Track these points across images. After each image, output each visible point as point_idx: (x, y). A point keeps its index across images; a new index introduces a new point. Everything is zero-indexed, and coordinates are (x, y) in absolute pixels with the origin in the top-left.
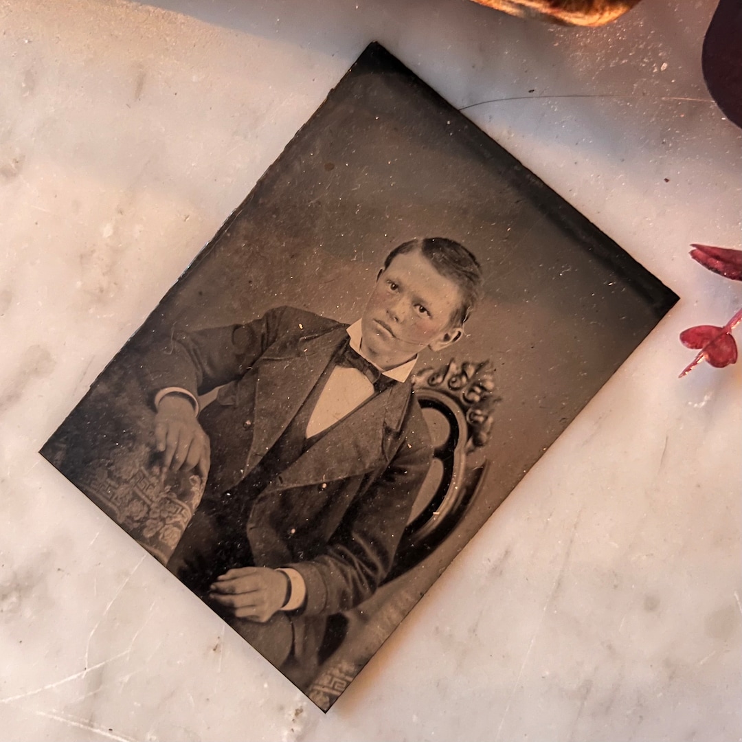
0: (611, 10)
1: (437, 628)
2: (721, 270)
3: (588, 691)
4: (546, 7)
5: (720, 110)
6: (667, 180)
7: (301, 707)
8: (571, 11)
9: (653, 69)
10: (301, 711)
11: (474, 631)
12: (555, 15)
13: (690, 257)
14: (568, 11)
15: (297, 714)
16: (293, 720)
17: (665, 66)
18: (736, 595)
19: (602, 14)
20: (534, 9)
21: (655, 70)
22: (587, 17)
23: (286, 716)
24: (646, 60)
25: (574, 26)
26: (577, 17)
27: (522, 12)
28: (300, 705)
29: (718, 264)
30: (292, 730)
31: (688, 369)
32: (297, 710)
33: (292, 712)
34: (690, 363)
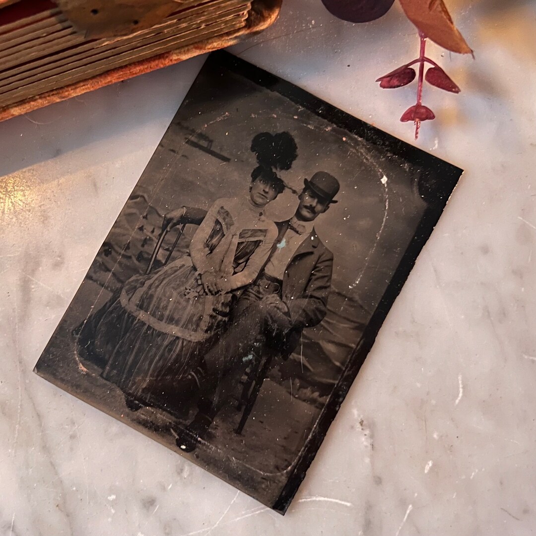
0: (273, 13)
1: (396, 332)
2: (399, 84)
3: (488, 312)
4: (246, 31)
5: (349, 22)
6: (349, 66)
7: (361, 419)
8: (257, 25)
9: (309, 26)
10: (363, 421)
11: (414, 321)
12: (252, 31)
13: (382, 89)
14: (256, 26)
15: (362, 425)
16: (362, 429)
17: (313, 22)
18: (519, 218)
19: (271, 17)
20: (242, 35)
21: (311, 26)
22: (265, 23)
23: (357, 429)
24: (303, 25)
25: (263, 30)
26: (262, 26)
27: (238, 40)
28: (360, 419)
29: (395, 82)
30: (365, 435)
31: (417, 133)
32: (360, 423)
33: (359, 425)
34: (415, 130)
